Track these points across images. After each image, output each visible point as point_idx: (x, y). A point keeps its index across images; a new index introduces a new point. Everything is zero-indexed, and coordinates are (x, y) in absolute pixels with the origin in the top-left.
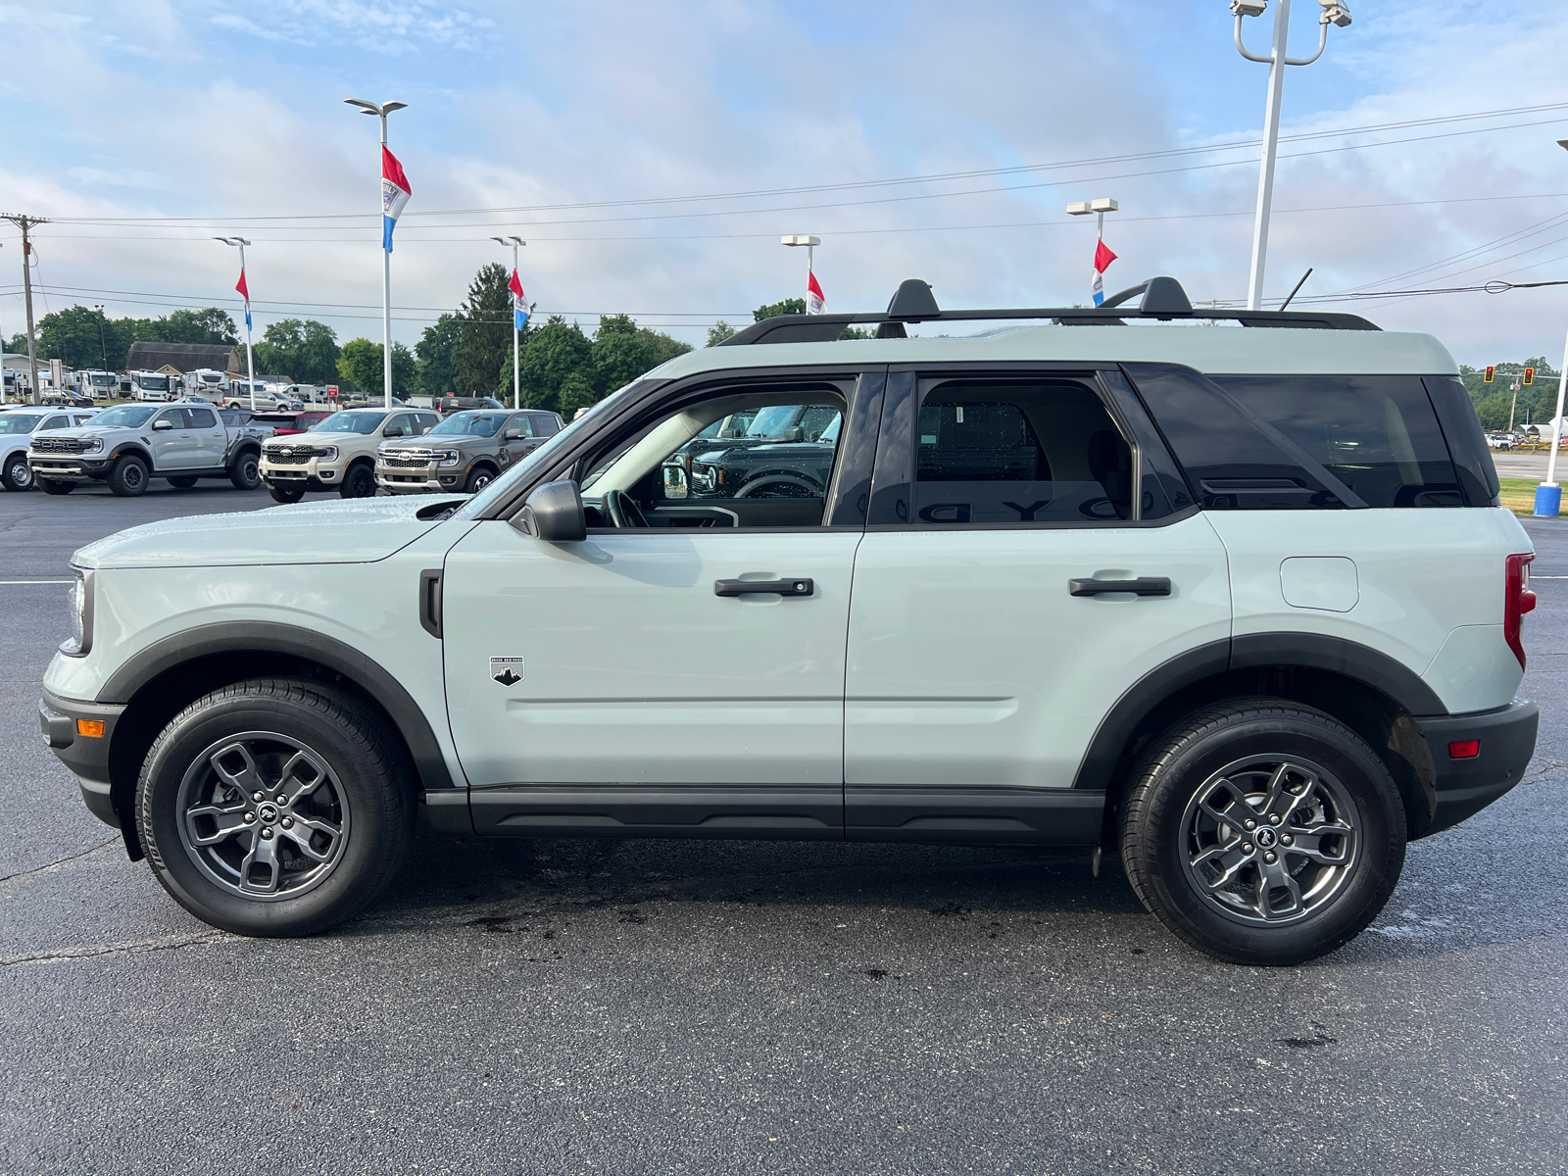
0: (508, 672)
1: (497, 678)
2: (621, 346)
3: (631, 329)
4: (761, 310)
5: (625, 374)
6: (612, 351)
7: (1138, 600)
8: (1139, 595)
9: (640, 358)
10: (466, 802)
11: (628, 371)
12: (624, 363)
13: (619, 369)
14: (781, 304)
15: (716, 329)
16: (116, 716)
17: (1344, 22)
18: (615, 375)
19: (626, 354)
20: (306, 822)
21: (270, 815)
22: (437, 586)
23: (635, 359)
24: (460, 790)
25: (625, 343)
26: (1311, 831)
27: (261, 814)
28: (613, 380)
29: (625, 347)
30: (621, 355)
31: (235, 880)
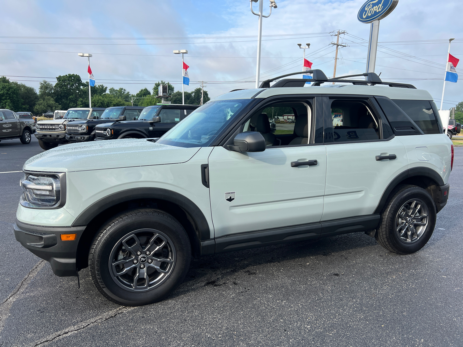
0: (231, 197)
1: (227, 200)
2: (5, 88)
3: (8, 81)
4: (59, 77)
5: (8, 97)
6: (2, 89)
7: (390, 161)
8: (390, 159)
9: (14, 92)
10: (214, 243)
11: (9, 96)
12: (7, 93)
13: (5, 96)
14: (66, 75)
15: (43, 82)
16: (82, 230)
17: (276, 7)
18: (4, 98)
19: (8, 90)
20: (159, 260)
21: (144, 259)
22: (206, 170)
23: (11, 92)
24: (212, 239)
25: (7, 86)
26: (419, 218)
27: (140, 260)
28: (3, 100)
29: (7, 88)
30: (6, 91)
31: (131, 286)
